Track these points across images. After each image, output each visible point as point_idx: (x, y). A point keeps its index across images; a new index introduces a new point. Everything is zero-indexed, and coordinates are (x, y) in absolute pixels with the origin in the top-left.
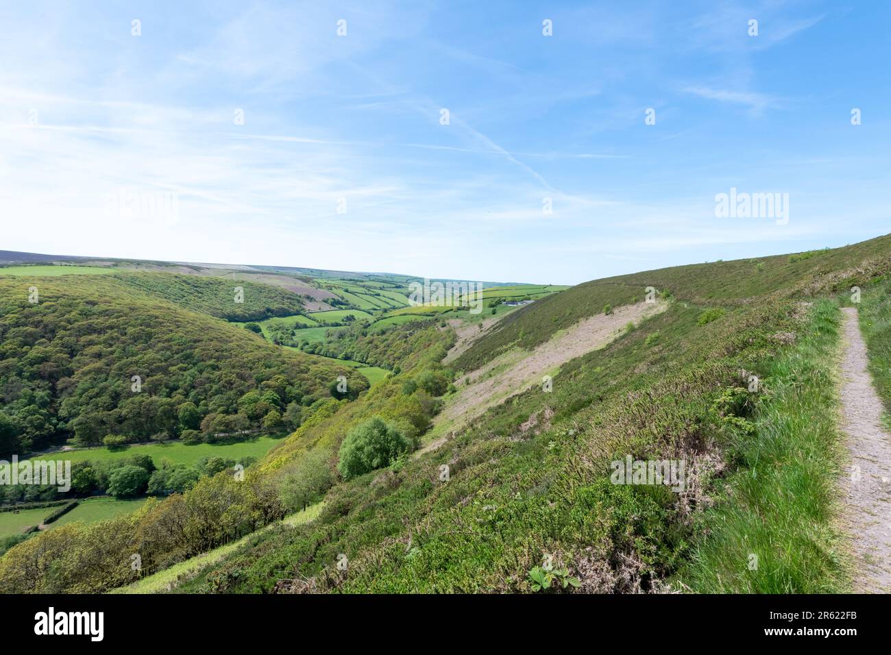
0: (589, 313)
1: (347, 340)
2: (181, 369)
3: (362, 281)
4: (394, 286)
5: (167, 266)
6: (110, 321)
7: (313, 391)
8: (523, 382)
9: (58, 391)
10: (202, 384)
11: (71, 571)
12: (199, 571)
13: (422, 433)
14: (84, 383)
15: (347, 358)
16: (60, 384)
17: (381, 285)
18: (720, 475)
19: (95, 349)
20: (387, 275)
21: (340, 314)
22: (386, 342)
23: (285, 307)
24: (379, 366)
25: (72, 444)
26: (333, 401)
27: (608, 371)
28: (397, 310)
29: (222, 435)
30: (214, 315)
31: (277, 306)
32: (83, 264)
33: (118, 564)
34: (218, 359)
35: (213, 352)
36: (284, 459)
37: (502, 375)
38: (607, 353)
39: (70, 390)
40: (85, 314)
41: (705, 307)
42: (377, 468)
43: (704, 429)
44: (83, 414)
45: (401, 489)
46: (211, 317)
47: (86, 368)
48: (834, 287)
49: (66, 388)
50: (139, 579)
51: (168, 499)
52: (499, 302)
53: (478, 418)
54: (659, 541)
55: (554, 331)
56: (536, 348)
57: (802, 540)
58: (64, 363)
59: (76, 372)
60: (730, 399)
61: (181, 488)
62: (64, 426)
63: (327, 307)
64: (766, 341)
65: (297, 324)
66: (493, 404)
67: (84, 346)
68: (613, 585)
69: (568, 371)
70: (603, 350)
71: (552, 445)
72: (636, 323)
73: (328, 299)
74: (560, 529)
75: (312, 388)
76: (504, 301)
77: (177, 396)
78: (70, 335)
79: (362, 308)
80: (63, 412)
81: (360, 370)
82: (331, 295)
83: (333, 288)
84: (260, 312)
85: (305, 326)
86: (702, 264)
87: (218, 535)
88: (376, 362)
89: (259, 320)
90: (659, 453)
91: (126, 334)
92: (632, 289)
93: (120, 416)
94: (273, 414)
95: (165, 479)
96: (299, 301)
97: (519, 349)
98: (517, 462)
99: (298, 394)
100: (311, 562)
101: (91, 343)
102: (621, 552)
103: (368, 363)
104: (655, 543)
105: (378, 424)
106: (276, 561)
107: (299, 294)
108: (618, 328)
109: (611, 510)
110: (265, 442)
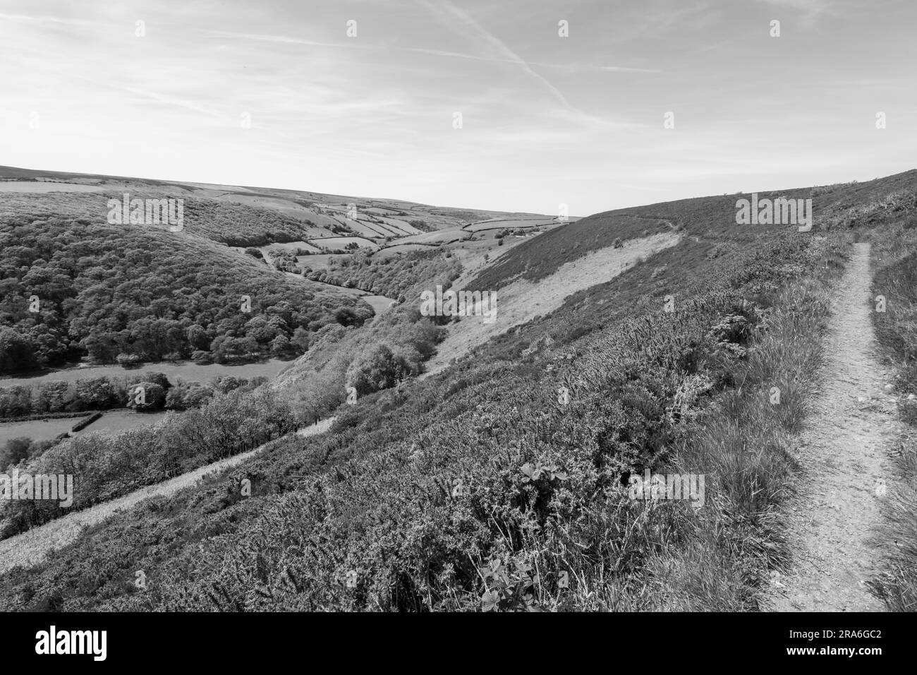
0: (598, 246)
1: (351, 268)
2: (184, 292)
3: (365, 208)
4: (398, 213)
5: (158, 185)
6: (106, 242)
7: (319, 317)
8: (527, 313)
9: (64, 312)
10: (207, 307)
11: (105, 471)
12: (221, 472)
13: (427, 358)
14: (88, 304)
15: (351, 286)
16: (66, 304)
17: (385, 211)
18: (708, 393)
19: (96, 270)
20: (390, 202)
21: (342, 242)
22: (390, 272)
23: (285, 232)
24: (384, 295)
25: (87, 362)
26: (339, 327)
27: (610, 303)
28: (401, 239)
29: (232, 356)
30: (212, 238)
31: (277, 231)
32: (67, 181)
33: (147, 466)
34: (222, 283)
35: (215, 276)
36: (294, 379)
37: (506, 306)
38: (612, 286)
39: (76, 310)
40: (79, 235)
41: (717, 242)
42: (384, 388)
43: (697, 353)
44: (93, 333)
45: (405, 405)
46: (210, 240)
47: (89, 290)
48: (853, 221)
49: (72, 308)
50: (167, 479)
51: (186, 412)
52: (506, 233)
53: (480, 346)
54: (642, 446)
55: (560, 264)
56: (541, 280)
58: (66, 283)
59: (79, 293)
60: (728, 326)
61: (197, 403)
62: (76, 345)
63: (328, 233)
64: (773, 274)
65: (299, 250)
66: (496, 333)
67: (83, 267)
68: (596, 480)
69: (572, 302)
70: (608, 283)
71: (550, 368)
72: (644, 257)
73: (330, 225)
74: (551, 434)
75: (318, 314)
76: (512, 232)
77: (184, 319)
78: (67, 256)
79: (366, 235)
80: (73, 332)
81: (365, 298)
82: (332, 221)
83: (334, 214)
84: (259, 237)
85: (307, 253)
86: (721, 197)
87: (236, 444)
88: (381, 291)
89: (260, 246)
90: (651, 373)
91: (124, 256)
92: (645, 222)
93: (130, 337)
94: (280, 338)
95: (181, 395)
96: (299, 227)
97: (523, 281)
98: (516, 382)
99: (304, 320)
100: (323, 464)
101: (89, 264)
102: (605, 454)
103: (373, 292)
104: (638, 448)
105: (384, 349)
106: (292, 463)
107: (299, 219)
108: (625, 262)
109: (601, 419)
110: (275, 363)
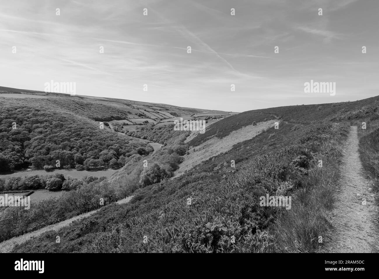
0: (246, 124)
1: (145, 131)
2: (75, 140)
3: (152, 107)
4: (165, 109)
5: (69, 96)
6: (46, 118)
7: (130, 151)
8: (217, 152)
9: (24, 147)
10: (84, 146)
11: (32, 218)
12: (81, 220)
13: (175, 170)
14: (35, 144)
15: (145, 138)
16: (25, 143)
17: (160, 108)
18: (291, 190)
19: (40, 130)
20: (162, 105)
21: (142, 120)
22: (161, 133)
23: (119, 116)
24: (158, 142)
25: (31, 168)
26: (138, 155)
27: (252, 148)
28: (166, 120)
29: (92, 167)
30: (89, 118)
31: (116, 115)
32: (33, 94)
33: (50, 216)
34: (91, 136)
35: (89, 133)
36: (118, 178)
37: (209, 148)
38: (252, 141)
39: (29, 146)
40: (35, 115)
41: (295, 124)
42: (156, 183)
43: (286, 172)
44: (35, 156)
45: (163, 191)
46: (88, 118)
47: (36, 138)
48: (349, 117)
49: (28, 145)
50: (59, 222)
51: (70, 192)
52: (209, 118)
53: (197, 165)
54: (262, 215)
55: (231, 131)
56: (223, 138)
57: (321, 217)
58: (27, 135)
59: (32, 139)
60: (299, 160)
61: (76, 188)
62: (27, 161)
63: (137, 117)
64: (318, 138)
65: (124, 123)
66: (204, 160)
67: (35, 128)
69: (236, 147)
70: (251, 140)
71: (225, 176)
72: (265, 129)
73: (137, 114)
74: (221, 208)
75: (130, 150)
76: (211, 118)
77: (74, 151)
78: (29, 124)
79: (152, 118)
80: (27, 155)
81: (150, 144)
82: (139, 112)
83: (140, 109)
84: (108, 118)
85: (127, 124)
86: (296, 106)
87: (90, 207)
88: (157, 141)
89: (108, 121)
90: (266, 180)
91: (52, 124)
92: (265, 115)
93: (50, 158)
94: (114, 160)
95: (69, 184)
96: (125, 114)
97: (216, 138)
99: (124, 152)
100: (124, 218)
101: (38, 127)
102: (245, 218)
103: (154, 141)
104: (260, 215)
105: (156, 165)
107: (125, 111)
108: (258, 131)
110: (111, 171)
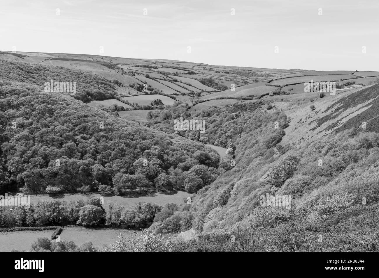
4: (186, 72)
21: (148, 99)
23: (101, 90)
31: (94, 90)
63: (134, 91)
73: (134, 84)
83: (135, 74)
84: (82, 95)
96: (110, 86)
107: (109, 79)
